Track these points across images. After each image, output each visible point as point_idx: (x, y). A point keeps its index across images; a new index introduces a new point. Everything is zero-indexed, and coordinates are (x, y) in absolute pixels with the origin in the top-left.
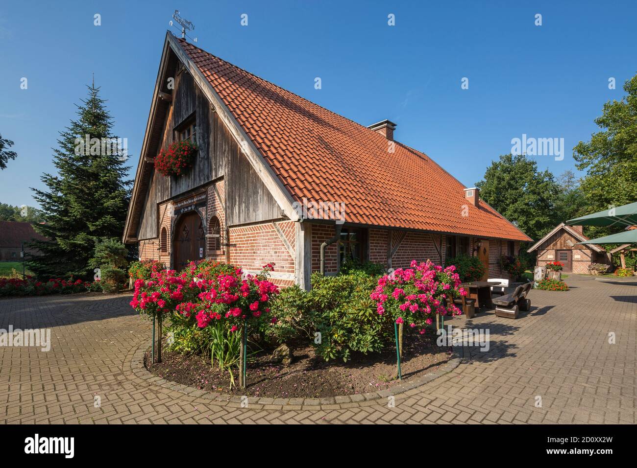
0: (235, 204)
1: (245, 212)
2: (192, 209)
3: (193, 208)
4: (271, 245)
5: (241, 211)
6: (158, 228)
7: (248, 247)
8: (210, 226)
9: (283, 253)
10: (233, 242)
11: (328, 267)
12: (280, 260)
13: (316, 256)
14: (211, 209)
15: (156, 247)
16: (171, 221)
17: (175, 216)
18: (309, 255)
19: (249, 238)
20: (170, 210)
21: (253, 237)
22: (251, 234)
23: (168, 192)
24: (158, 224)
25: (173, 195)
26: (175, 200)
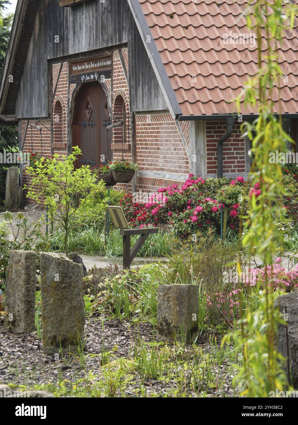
0: (139, 84)
1: (148, 96)
2: (94, 77)
3: (96, 77)
4: (171, 140)
5: (144, 94)
6: (50, 101)
7: (153, 140)
8: (115, 108)
9: (180, 150)
10: (139, 133)
11: (230, 167)
12: (179, 158)
13: (213, 154)
14: (117, 84)
15: (47, 133)
16: (69, 93)
17: (74, 86)
18: (202, 153)
19: (153, 128)
20: (65, 74)
21: (157, 128)
22: (156, 124)
23: (64, 44)
24: (51, 94)
25: (71, 52)
26: (73, 59)
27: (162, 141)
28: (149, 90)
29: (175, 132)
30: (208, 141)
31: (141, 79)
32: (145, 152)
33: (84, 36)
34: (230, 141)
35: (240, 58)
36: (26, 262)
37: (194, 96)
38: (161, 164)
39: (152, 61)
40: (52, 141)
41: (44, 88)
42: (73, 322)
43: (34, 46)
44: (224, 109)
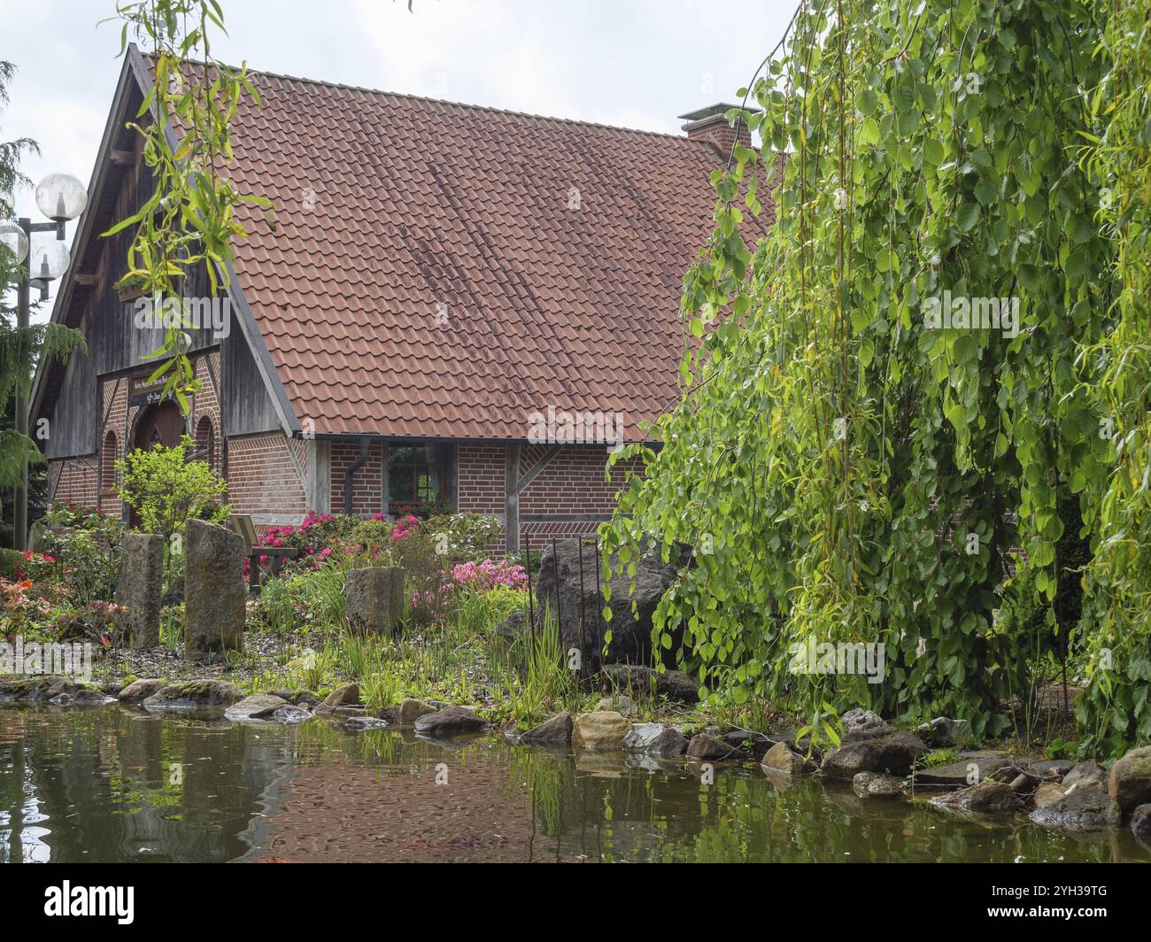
0: (235, 399)
1: (248, 414)
2: (167, 396)
3: (170, 395)
4: (280, 471)
5: (243, 412)
6: (99, 432)
7: (253, 474)
8: (198, 434)
9: (294, 482)
10: (233, 465)
11: (362, 506)
12: (292, 494)
13: (339, 488)
14: (201, 401)
15: (93, 476)
16: (127, 419)
17: (136, 409)
18: (325, 486)
19: (254, 457)
20: (124, 394)
21: (259, 457)
22: (258, 452)
23: (122, 354)
24: (99, 423)
25: (133, 364)
26: (135, 374)
27: (267, 473)
28: (251, 405)
29: (287, 460)
30: (333, 470)
31: (238, 391)
32: (242, 491)
33: (154, 341)
34: (362, 471)
35: (375, 365)
36: (150, 549)
37: (317, 409)
38: (264, 505)
39: (259, 364)
40: (100, 487)
41: (90, 414)
42: (231, 617)
43: (77, 360)
44: (356, 427)
